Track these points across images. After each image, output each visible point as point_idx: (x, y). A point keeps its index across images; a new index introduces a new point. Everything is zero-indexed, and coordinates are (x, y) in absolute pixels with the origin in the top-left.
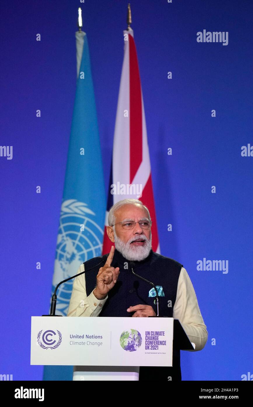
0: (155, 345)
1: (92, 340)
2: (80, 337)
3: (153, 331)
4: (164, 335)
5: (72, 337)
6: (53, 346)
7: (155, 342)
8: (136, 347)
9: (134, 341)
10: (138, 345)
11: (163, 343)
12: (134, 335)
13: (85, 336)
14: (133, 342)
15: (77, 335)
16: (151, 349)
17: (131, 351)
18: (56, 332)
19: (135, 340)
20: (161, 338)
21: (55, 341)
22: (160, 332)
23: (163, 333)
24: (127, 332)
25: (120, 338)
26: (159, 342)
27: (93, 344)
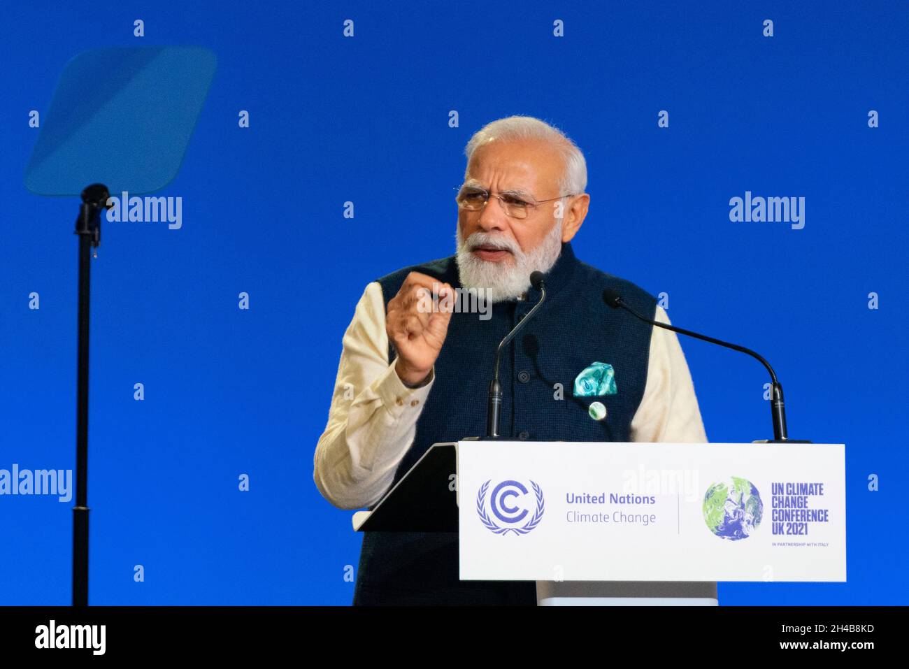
0: (798, 522)
1: (627, 509)
2: (594, 500)
3: (792, 483)
4: (821, 494)
5: (573, 499)
6: (520, 525)
7: (799, 513)
8: (746, 528)
9: (740, 510)
10: (751, 521)
11: (820, 516)
12: (740, 492)
13: (607, 498)
14: (739, 513)
15: (586, 495)
16: (788, 533)
17: (733, 539)
18: (529, 487)
19: (743, 506)
20: (813, 503)
21: (525, 512)
22: (811, 485)
23: (818, 486)
24: (721, 486)
25: (702, 503)
26: (810, 513)
27: (631, 519)
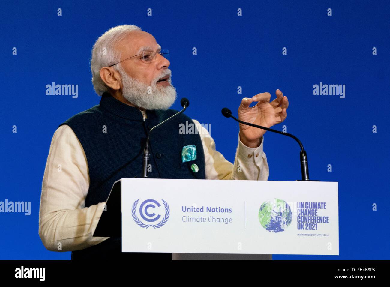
0: (312, 223)
1: (216, 215)
2: (198, 210)
3: (308, 202)
4: (325, 208)
5: (186, 209)
6: (156, 223)
7: (312, 218)
8: (283, 226)
9: (280, 216)
10: (286, 222)
11: (325, 220)
12: (279, 207)
13: (205, 209)
14: (279, 218)
15: (193, 208)
16: (306, 229)
17: (276, 232)
18: (161, 203)
19: (281, 214)
20: (320, 213)
21: (159, 216)
22: (319, 203)
23: (323, 204)
24: (269, 203)
25: (259, 212)
26: (319, 218)
27: (219, 220)
